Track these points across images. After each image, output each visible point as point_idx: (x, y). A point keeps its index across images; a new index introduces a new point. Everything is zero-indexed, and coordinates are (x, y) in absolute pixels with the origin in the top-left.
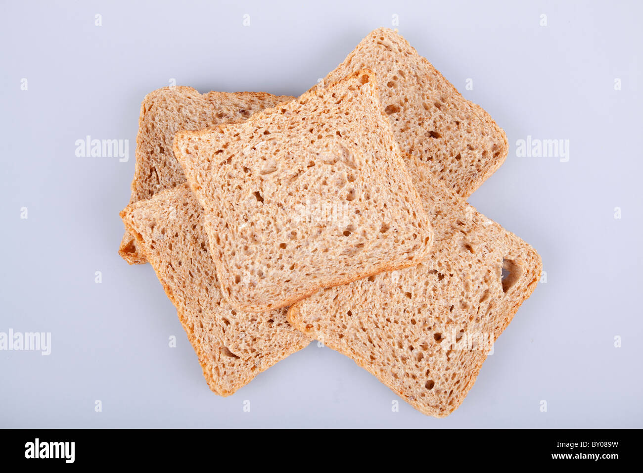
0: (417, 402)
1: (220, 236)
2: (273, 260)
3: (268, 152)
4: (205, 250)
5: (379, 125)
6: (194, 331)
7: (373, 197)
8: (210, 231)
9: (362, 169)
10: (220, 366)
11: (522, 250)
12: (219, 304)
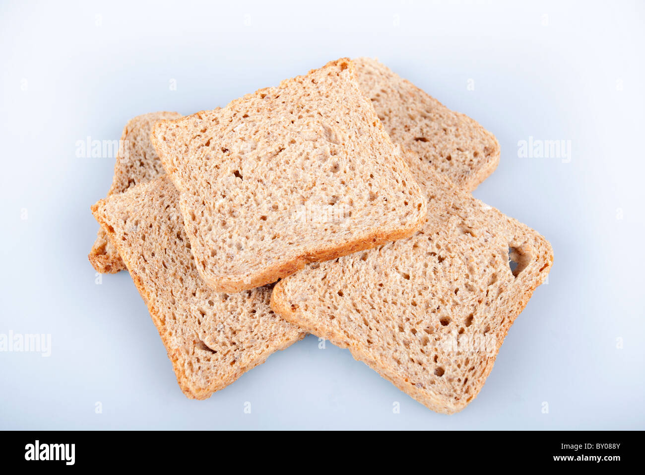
0: (426, 390)
1: (195, 213)
2: (253, 231)
3: (247, 132)
4: (181, 239)
5: (361, 105)
6: (166, 322)
7: (358, 168)
8: (185, 209)
9: (345, 144)
10: (194, 360)
11: (528, 236)
12: (194, 294)
